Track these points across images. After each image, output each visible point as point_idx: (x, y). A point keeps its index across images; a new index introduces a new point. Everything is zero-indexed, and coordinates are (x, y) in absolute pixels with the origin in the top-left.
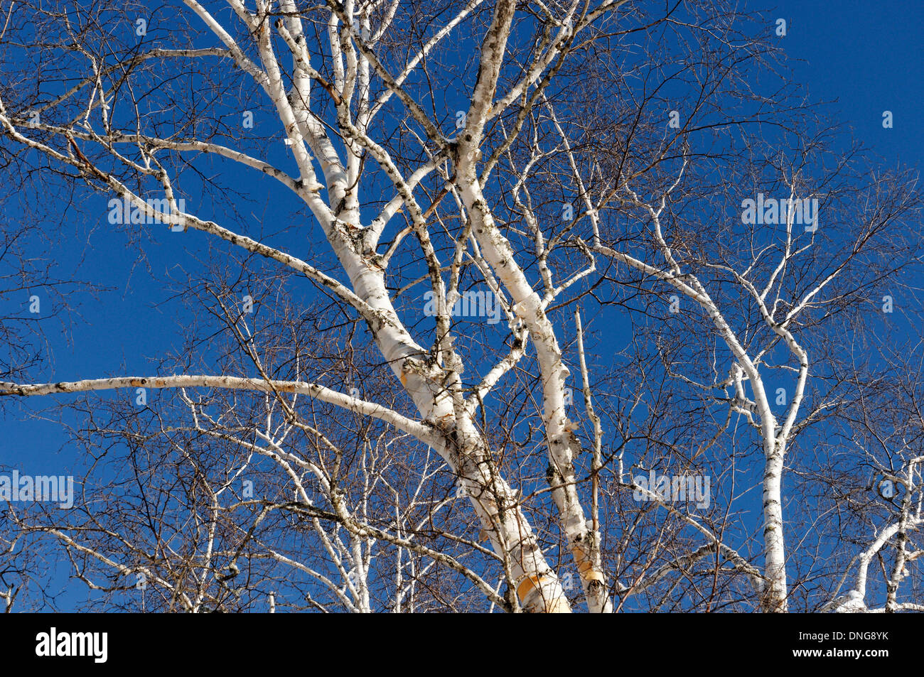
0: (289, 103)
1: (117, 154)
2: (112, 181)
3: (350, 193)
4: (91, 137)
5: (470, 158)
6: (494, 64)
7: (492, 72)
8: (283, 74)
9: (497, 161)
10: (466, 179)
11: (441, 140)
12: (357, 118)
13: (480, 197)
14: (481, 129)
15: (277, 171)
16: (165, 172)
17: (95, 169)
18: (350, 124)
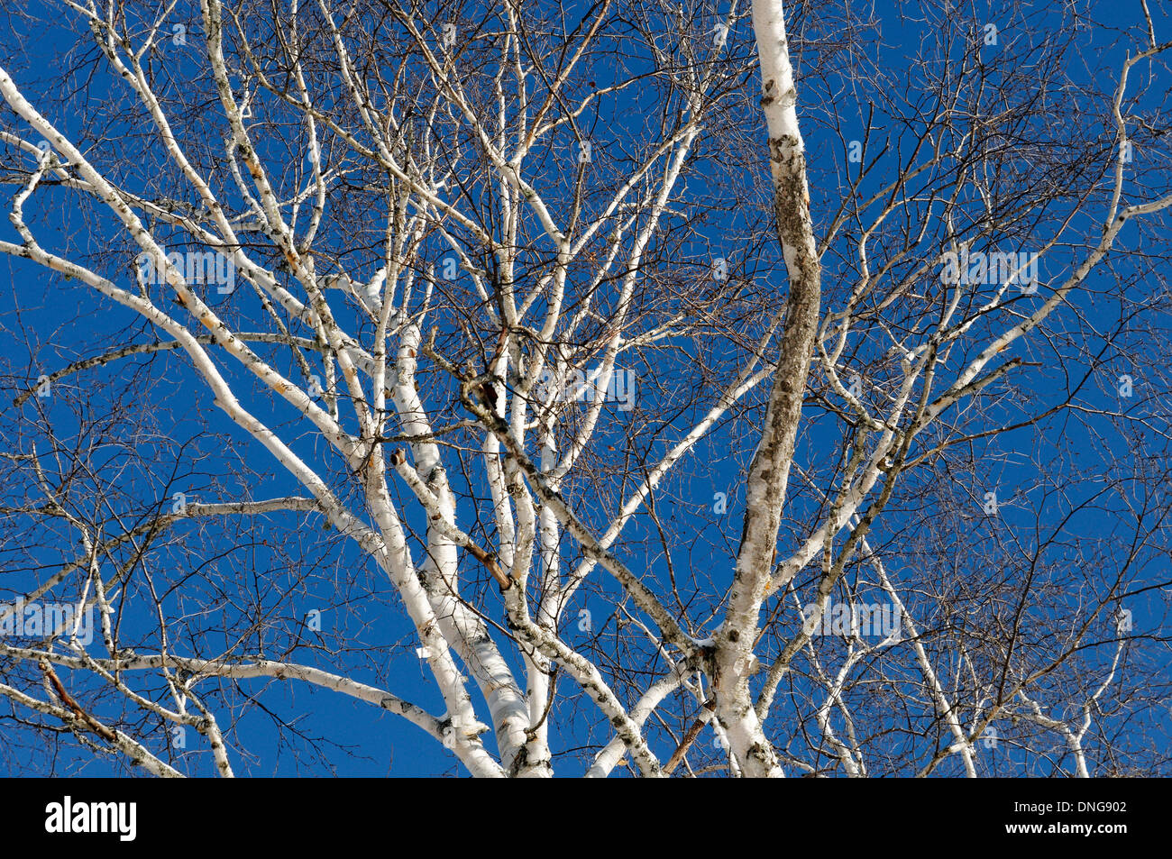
0: (422, 584)
1: (129, 691)
2: (121, 740)
3: (535, 737)
4: (83, 663)
5: (738, 671)
6: (771, 506)
7: (768, 520)
8: (410, 538)
9: (787, 669)
10: (734, 708)
11: (686, 642)
12: (540, 605)
13: (760, 739)
14: (755, 619)
15: (406, 705)
16: (212, 718)
17: (92, 720)
18: (527, 620)
